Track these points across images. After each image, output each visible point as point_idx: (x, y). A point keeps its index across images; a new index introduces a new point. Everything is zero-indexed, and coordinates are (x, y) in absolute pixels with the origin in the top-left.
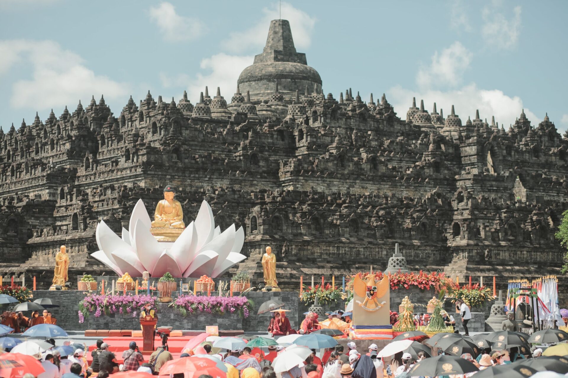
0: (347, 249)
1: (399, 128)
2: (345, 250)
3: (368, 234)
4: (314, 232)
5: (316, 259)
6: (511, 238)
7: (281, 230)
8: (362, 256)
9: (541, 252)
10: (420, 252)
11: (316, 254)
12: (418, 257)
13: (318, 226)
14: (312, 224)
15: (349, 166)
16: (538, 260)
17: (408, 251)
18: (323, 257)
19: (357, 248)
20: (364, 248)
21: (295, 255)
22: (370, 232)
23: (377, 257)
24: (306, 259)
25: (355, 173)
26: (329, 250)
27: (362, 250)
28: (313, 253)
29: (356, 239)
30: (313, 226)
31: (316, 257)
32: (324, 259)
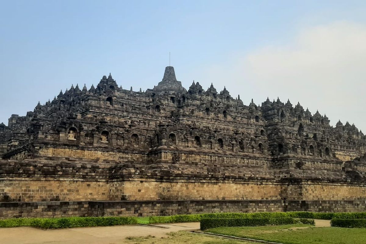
0: (216, 157)
1: (232, 103)
2: (215, 158)
3: (228, 149)
4: (196, 146)
5: (197, 163)
6: (311, 154)
7: (175, 143)
8: (226, 162)
9: (327, 163)
10: (259, 161)
11: (197, 160)
12: (257, 164)
13: (198, 142)
14: (194, 141)
15: (211, 114)
16: (326, 167)
17: (252, 160)
18: (201, 162)
19: (222, 157)
20: (227, 157)
21: (184, 160)
22: (229, 147)
23: (234, 164)
24: (191, 163)
25: (215, 119)
26: (205, 158)
27: (225, 158)
28: (195, 160)
29: (222, 151)
30: (195, 142)
31: (197, 162)
32: (202, 163)
